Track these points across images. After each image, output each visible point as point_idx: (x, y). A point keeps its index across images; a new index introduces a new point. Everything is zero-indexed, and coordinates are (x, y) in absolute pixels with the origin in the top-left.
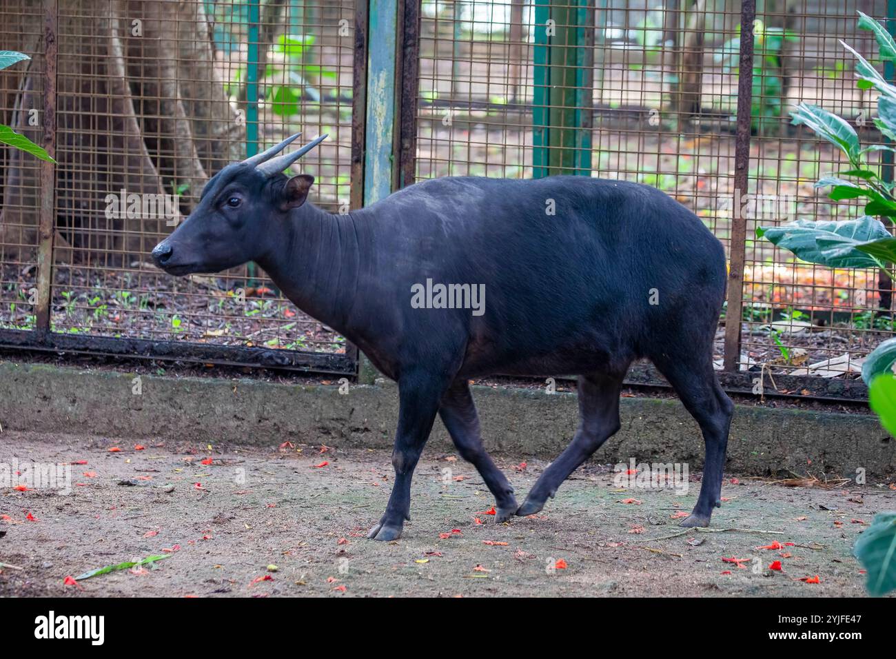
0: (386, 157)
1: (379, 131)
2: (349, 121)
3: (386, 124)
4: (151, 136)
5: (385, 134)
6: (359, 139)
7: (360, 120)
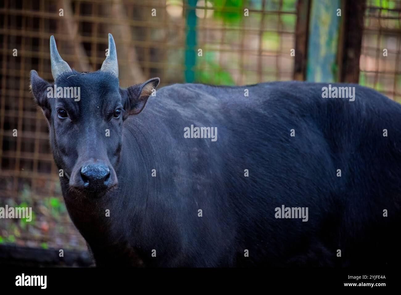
0: (329, 68)
1: (323, 40)
2: (292, 30)
3: (330, 34)
4: (87, 39)
5: (329, 44)
6: (302, 48)
7: (303, 29)
